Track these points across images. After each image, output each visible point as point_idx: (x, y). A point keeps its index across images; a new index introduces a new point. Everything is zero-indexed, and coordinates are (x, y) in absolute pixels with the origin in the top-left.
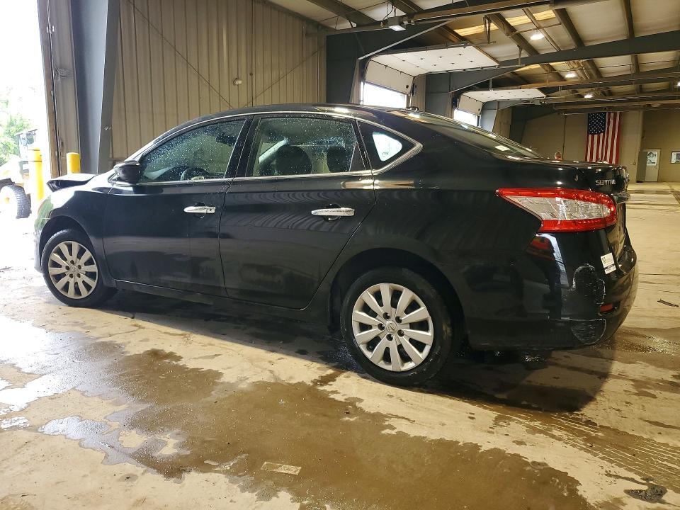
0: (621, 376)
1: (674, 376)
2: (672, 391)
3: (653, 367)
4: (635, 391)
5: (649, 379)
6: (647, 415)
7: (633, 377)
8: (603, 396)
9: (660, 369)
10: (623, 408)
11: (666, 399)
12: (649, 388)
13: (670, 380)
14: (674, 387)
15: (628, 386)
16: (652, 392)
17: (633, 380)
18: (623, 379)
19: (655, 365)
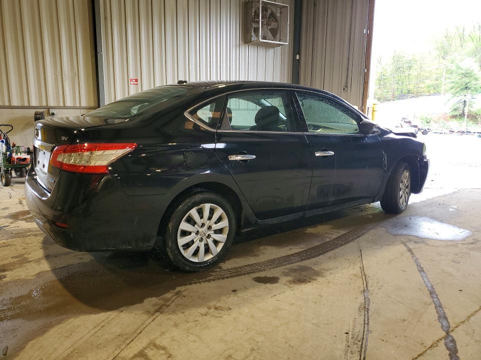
0: (38, 261)
1: (5, 277)
2: (4, 266)
3: (22, 278)
4: (25, 256)
5: (20, 267)
6: (13, 248)
7: (31, 263)
8: (39, 246)
9: (17, 278)
10: (25, 246)
11: (6, 259)
12: (18, 261)
13: (7, 273)
14: (3, 269)
15: (31, 257)
16: (15, 260)
17: (29, 262)
18: (35, 260)
19: (22, 280)
